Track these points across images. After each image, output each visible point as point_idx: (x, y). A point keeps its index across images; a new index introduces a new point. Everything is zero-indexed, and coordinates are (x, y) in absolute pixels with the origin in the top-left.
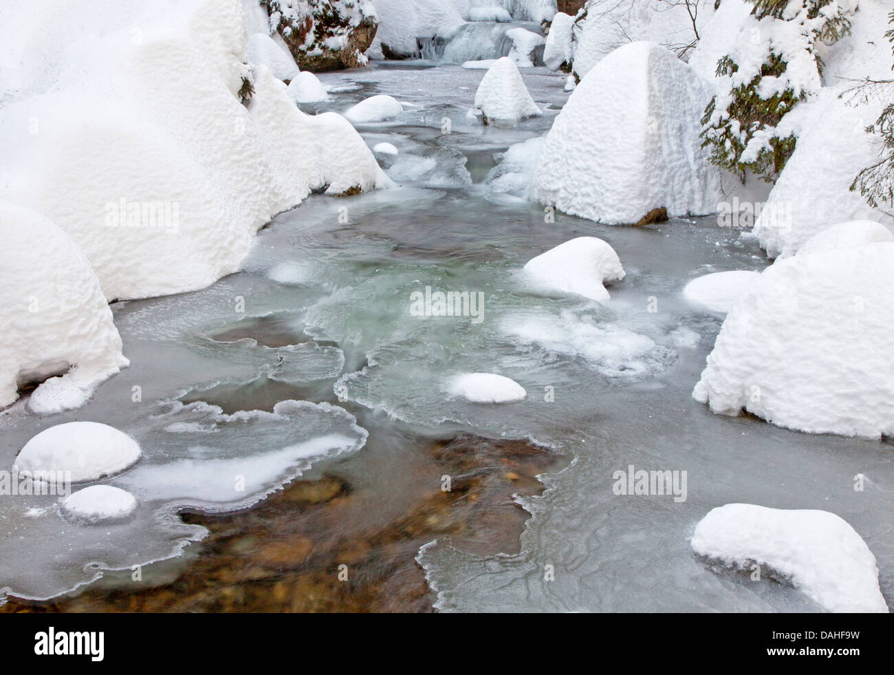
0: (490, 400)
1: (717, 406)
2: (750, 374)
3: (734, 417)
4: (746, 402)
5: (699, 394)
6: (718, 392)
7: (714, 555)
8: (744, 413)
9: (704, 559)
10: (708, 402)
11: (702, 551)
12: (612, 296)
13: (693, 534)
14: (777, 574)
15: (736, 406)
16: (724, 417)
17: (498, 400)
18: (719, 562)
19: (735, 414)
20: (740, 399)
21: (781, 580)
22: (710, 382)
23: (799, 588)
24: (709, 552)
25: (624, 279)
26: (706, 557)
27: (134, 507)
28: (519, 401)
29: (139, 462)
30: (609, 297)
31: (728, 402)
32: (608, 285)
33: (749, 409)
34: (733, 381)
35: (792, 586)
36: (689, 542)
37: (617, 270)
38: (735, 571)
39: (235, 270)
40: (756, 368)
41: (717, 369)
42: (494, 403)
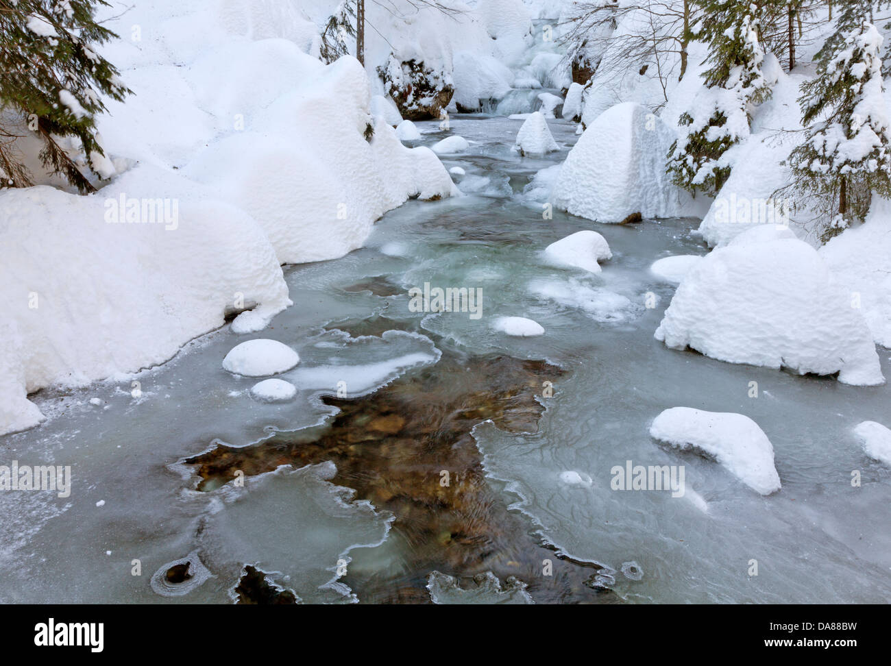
0: (521, 334)
1: (671, 343)
2: (693, 323)
3: (681, 351)
4: (690, 341)
5: (659, 335)
6: (672, 334)
7: (665, 439)
8: (689, 349)
9: (658, 442)
10: (665, 340)
11: (657, 437)
12: (603, 271)
13: (651, 426)
14: (706, 454)
15: (683, 344)
16: (675, 350)
17: (525, 335)
18: (668, 444)
19: (683, 349)
20: (686, 339)
21: (709, 458)
22: (667, 327)
23: (720, 463)
24: (662, 437)
25: (611, 259)
26: (660, 440)
27: (295, 393)
28: (540, 336)
29: (298, 366)
30: (601, 270)
31: (678, 341)
32: (601, 262)
33: (692, 346)
34: (682, 327)
35: (716, 462)
36: (649, 430)
37: (607, 253)
38: (678, 450)
39: (360, 247)
40: (698, 319)
41: (671, 319)
42: (524, 336)
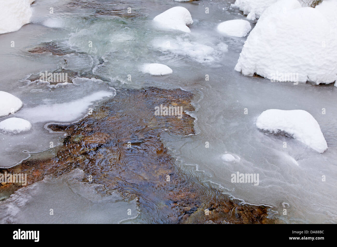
0: (159, 74)
1: (245, 72)
2: (259, 60)
3: (252, 77)
4: (256, 71)
5: (237, 68)
6: (246, 67)
7: (266, 129)
8: (255, 74)
9: (262, 131)
10: (241, 71)
11: (261, 128)
12: (191, 32)
13: (256, 122)
14: (287, 134)
15: (253, 73)
16: (248, 77)
17: (163, 74)
18: (268, 131)
19: (252, 75)
20: (254, 70)
21: (289, 136)
22: (243, 63)
23: (296, 138)
24: (263, 128)
25: (193, 24)
26: (263, 130)
27: (31, 126)
28: (171, 74)
29: (23, 107)
31: (250, 71)
32: (188, 26)
33: (258, 73)
34: (252, 63)
35: (293, 138)
36: (255, 124)
37: (191, 21)
38: (273, 134)
39: (28, 22)
40: (261, 57)
41: (246, 58)
42: (161, 75)
